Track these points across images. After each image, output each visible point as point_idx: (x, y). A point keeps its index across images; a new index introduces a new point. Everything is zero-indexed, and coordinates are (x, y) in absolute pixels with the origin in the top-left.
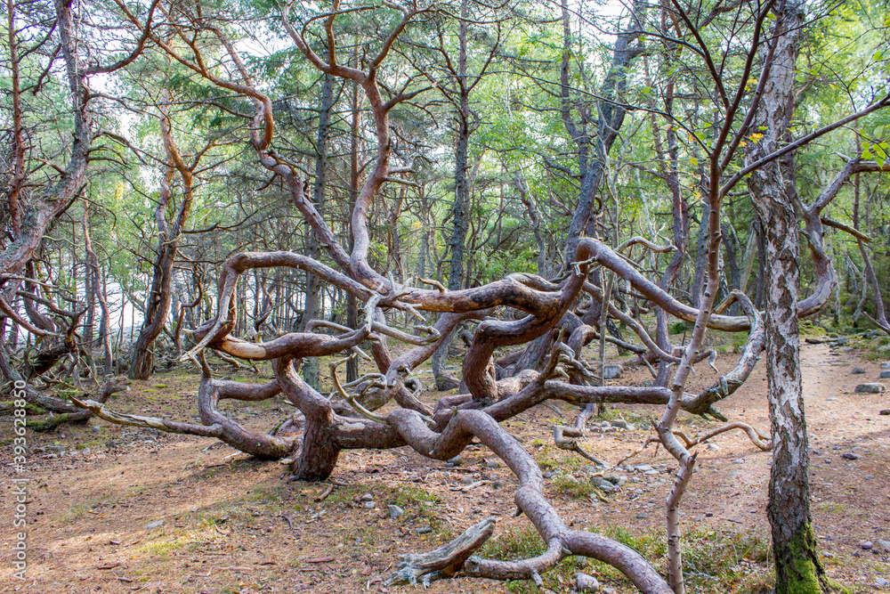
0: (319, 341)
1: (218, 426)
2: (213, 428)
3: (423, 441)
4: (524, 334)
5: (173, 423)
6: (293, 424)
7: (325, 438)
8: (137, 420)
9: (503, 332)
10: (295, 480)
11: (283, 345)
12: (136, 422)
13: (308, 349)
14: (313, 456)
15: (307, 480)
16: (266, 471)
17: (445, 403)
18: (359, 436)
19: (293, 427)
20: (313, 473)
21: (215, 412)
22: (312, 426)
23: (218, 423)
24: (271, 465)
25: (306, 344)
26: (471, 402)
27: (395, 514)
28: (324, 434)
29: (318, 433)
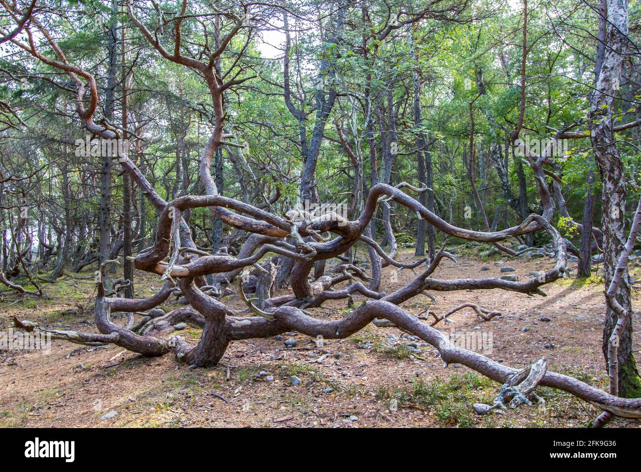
0: (227, 261)
1: (117, 334)
2: (113, 335)
3: (318, 327)
4: (335, 250)
5: (85, 334)
6: (154, 328)
7: (223, 333)
8: (60, 334)
9: (321, 250)
10: (195, 368)
11: (201, 265)
12: (60, 336)
13: (218, 267)
14: (212, 348)
15: (205, 367)
16: (159, 365)
17: (270, 303)
18: (248, 329)
19: (155, 331)
20: (210, 361)
21: (111, 323)
22: (213, 325)
23: (115, 331)
24: (159, 360)
25: (217, 263)
26: (295, 301)
27: (296, 382)
28: (222, 330)
29: (218, 329)
